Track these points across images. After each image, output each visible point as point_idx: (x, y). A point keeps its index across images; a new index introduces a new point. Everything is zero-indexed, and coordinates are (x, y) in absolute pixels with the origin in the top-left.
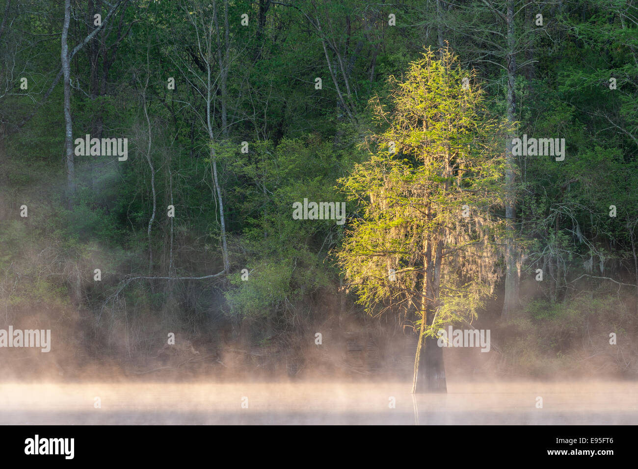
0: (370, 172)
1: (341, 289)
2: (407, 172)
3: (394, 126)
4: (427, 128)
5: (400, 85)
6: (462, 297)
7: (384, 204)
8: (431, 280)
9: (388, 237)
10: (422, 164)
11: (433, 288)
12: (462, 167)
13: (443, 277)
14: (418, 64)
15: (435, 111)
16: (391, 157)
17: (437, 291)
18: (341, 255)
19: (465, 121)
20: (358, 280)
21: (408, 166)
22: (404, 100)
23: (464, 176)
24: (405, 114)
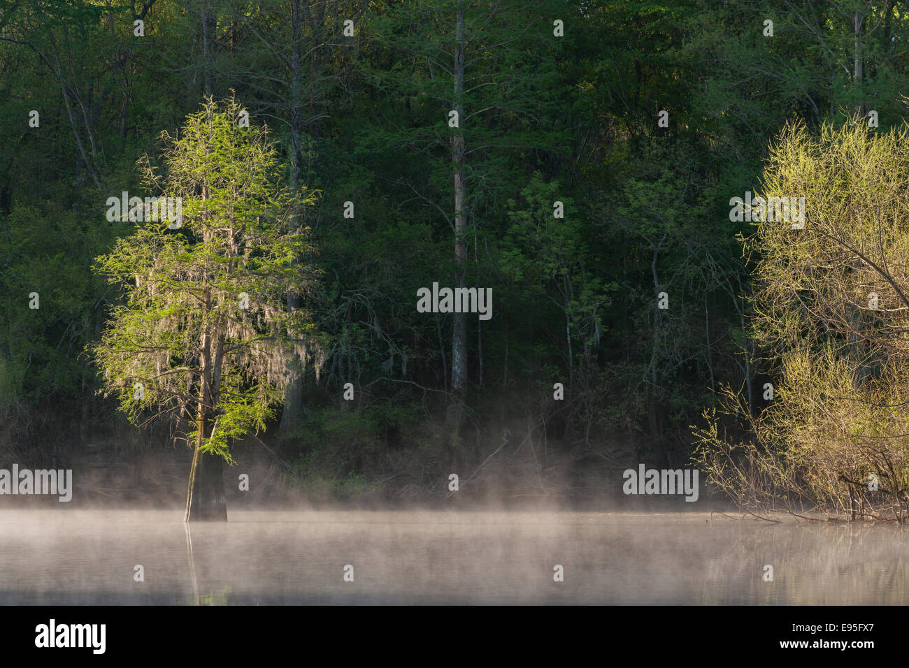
0: (137, 248)
1: (97, 392)
2: (182, 251)
3: (167, 193)
4: (207, 196)
5: (175, 142)
6: (245, 404)
7: (152, 290)
8: (210, 382)
9: (158, 329)
10: (201, 240)
11: (212, 392)
12: (249, 244)
13: (223, 380)
14: (197, 118)
15: (218, 175)
16: (162, 231)
17: (217, 396)
18: (99, 350)
19: (254, 188)
20: (119, 381)
21: (182, 243)
22: (180, 161)
23: (252, 255)
24: (181, 178)
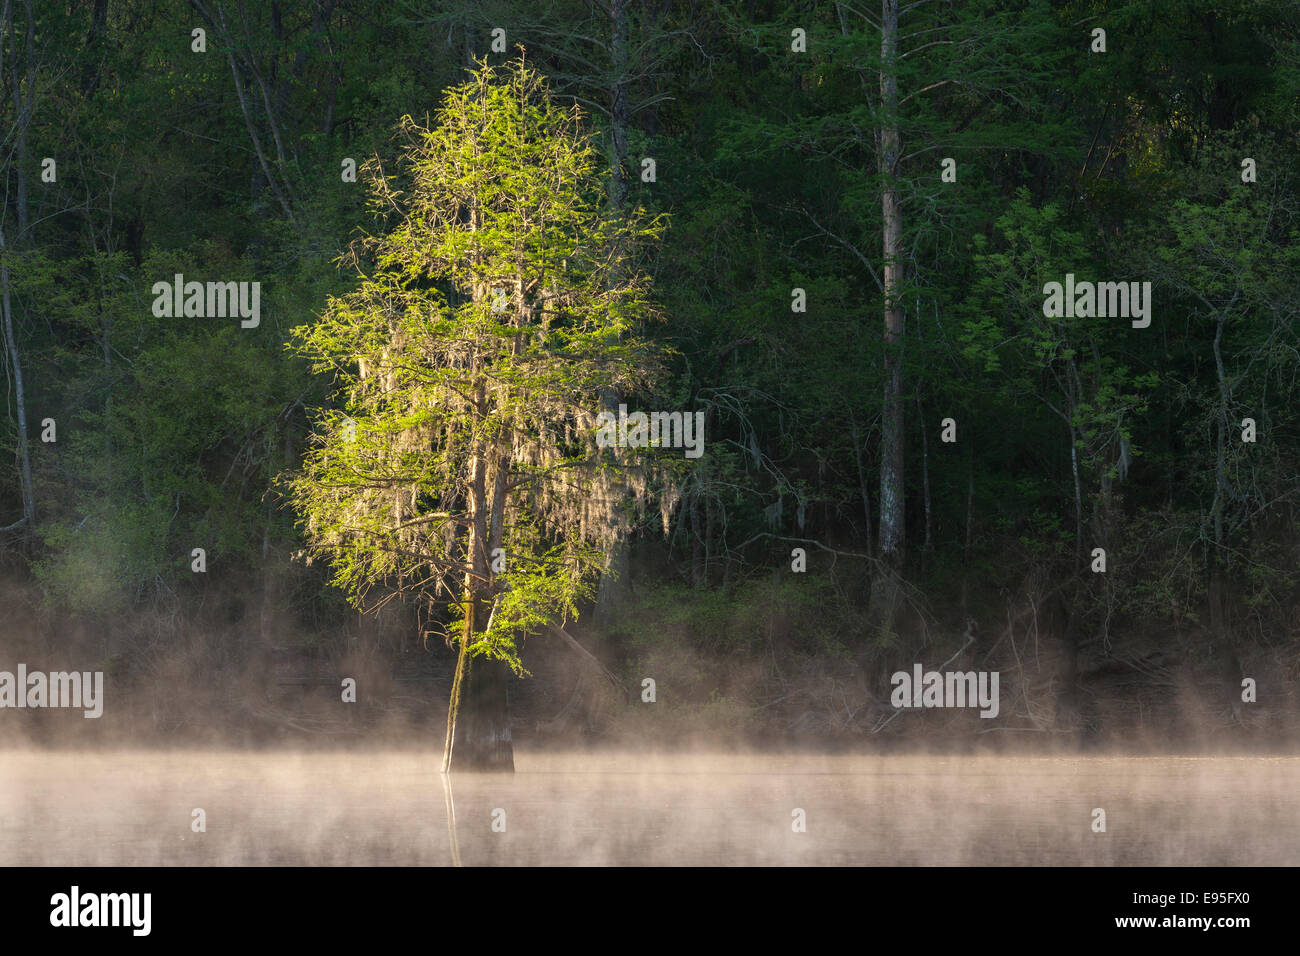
0: (361, 313)
1: (296, 554)
2: (437, 319)
3: (411, 219)
4: (479, 225)
5: (425, 135)
6: (544, 574)
7: (387, 383)
8: (484, 538)
9: (397, 448)
10: (469, 299)
11: (488, 555)
12: (549, 306)
13: (506, 533)
14: (461, 93)
15: (497, 189)
16: (404, 284)
17: (495, 561)
18: (299, 484)
19: (558, 211)
20: (332, 536)
21: (437, 304)
22: (433, 166)
23: (555, 324)
24: (435, 195)
